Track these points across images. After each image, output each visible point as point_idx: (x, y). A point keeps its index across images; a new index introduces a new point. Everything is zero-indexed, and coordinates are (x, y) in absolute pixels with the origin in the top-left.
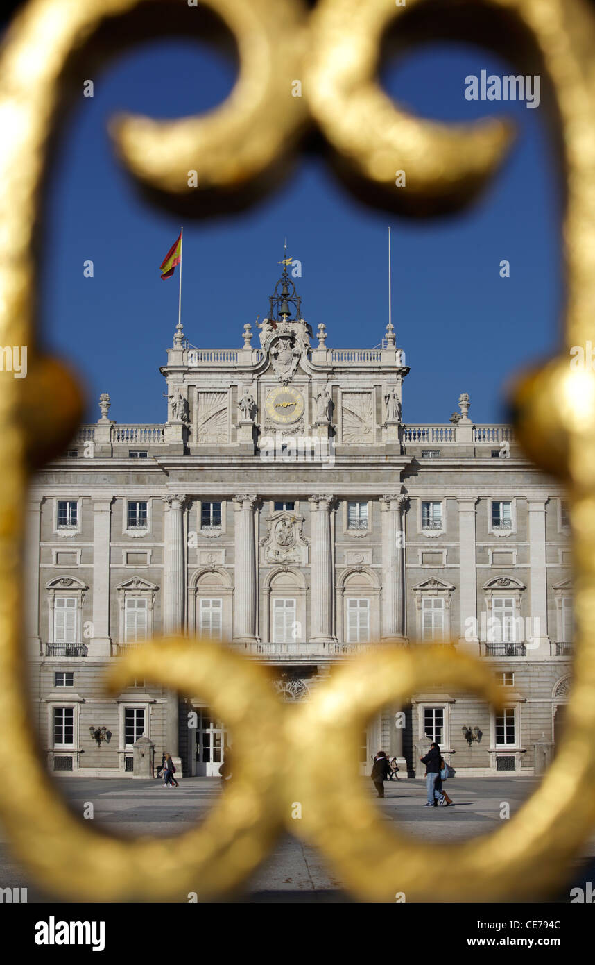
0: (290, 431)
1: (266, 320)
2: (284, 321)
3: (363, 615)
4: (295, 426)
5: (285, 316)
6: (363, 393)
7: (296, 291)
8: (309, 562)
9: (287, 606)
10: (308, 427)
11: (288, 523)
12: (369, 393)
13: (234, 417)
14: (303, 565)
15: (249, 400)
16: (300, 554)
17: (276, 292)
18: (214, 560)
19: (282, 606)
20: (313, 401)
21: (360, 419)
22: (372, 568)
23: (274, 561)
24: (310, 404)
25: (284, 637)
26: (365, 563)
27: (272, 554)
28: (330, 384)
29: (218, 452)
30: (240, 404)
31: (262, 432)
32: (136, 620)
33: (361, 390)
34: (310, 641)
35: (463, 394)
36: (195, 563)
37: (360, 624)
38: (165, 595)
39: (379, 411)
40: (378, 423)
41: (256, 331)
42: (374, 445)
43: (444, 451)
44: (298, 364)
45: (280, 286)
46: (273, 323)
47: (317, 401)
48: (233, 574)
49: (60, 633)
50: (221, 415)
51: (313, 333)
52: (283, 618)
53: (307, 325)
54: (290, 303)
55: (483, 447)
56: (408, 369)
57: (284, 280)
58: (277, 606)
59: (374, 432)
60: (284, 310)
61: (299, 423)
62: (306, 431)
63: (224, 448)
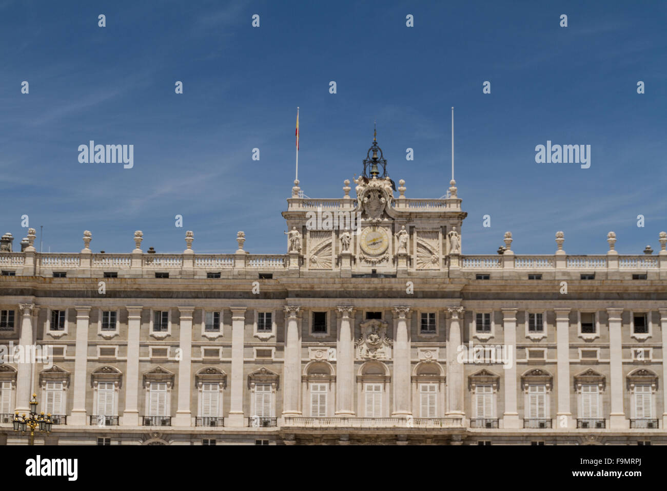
0: (378, 260)
1: (361, 177)
2: (374, 177)
3: (432, 397)
4: (382, 256)
5: (374, 174)
6: (432, 232)
7: (383, 154)
8: (392, 357)
9: (375, 390)
10: (391, 257)
11: (376, 327)
12: (436, 232)
13: (337, 249)
14: (388, 359)
15: (348, 237)
16: (385, 351)
17: (368, 156)
18: (321, 356)
19: (371, 390)
20: (396, 238)
21: (430, 252)
22: (439, 362)
23: (366, 357)
24: (393, 239)
25: (373, 414)
26: (433, 358)
27: (364, 352)
28: (408, 225)
29: (325, 275)
30: (342, 240)
31: (358, 261)
32: (263, 399)
33: (431, 230)
34: (393, 416)
35: (507, 233)
36: (308, 357)
37: (430, 404)
38: (285, 381)
39: (444, 245)
40: (443, 254)
41: (354, 185)
42: (441, 271)
43: (492, 275)
44: (384, 211)
45: (371, 152)
46: (366, 180)
47: (398, 238)
48: (336, 366)
49: (207, 409)
50: (328, 248)
51: (396, 187)
52: (372, 399)
53: (391, 181)
54: (378, 165)
55: (521, 272)
56: (466, 214)
57: (374, 147)
58: (368, 390)
59: (441, 261)
60: (375, 170)
61: (384, 255)
62: (390, 260)
63: (330, 273)
